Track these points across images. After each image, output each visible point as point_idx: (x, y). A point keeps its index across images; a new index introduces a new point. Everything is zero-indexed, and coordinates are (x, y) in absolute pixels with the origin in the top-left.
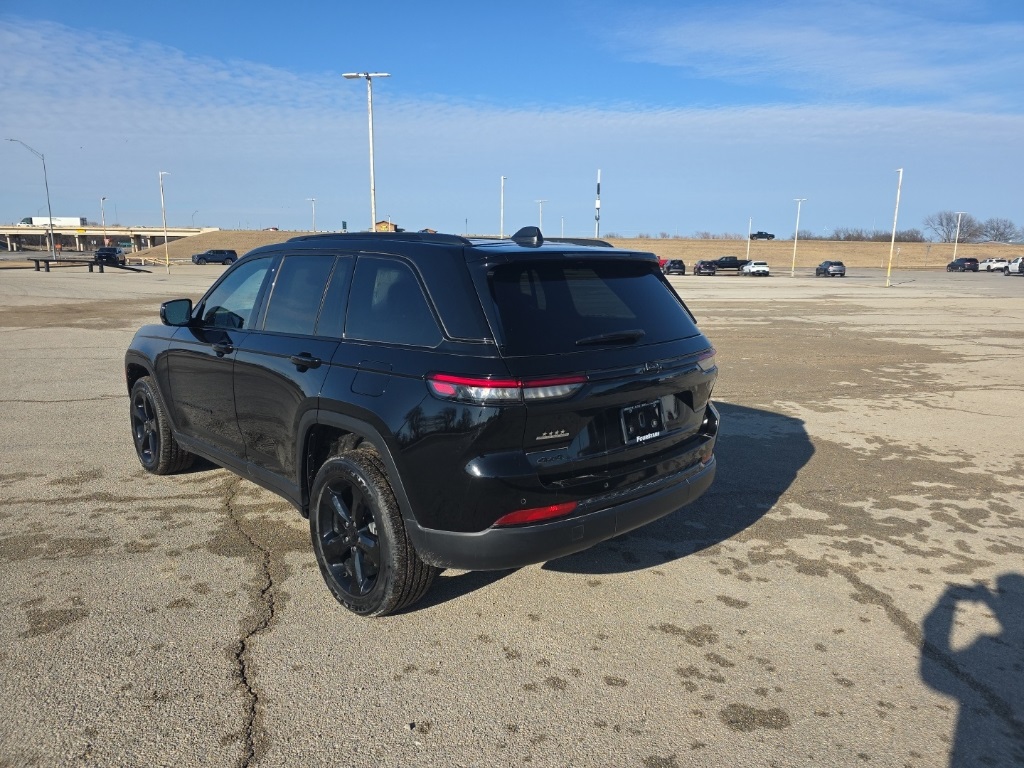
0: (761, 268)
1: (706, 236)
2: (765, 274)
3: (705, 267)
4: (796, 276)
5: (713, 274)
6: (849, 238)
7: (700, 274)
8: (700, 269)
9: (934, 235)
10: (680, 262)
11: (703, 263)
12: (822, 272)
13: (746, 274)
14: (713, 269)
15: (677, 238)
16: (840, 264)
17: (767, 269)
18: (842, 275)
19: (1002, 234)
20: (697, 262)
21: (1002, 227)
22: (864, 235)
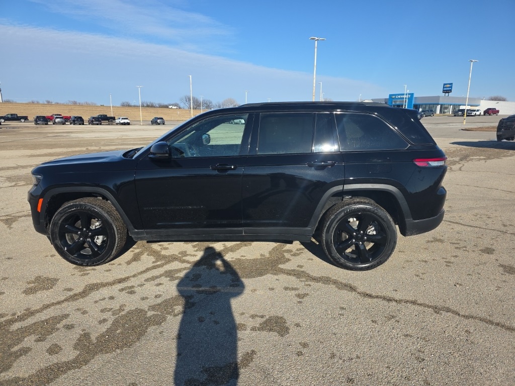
0: (126, 121)
1: (75, 103)
2: (128, 124)
3: (96, 121)
4: (143, 125)
5: (101, 124)
6: (148, 106)
7: (93, 124)
8: (92, 121)
9: (185, 106)
10: (81, 118)
11: (93, 118)
12: (155, 122)
13: (117, 124)
14: (100, 121)
15: (57, 104)
16: (162, 119)
17: (129, 121)
18: (164, 124)
19: (209, 106)
20: (89, 117)
21: (208, 103)
22: (154, 105)
